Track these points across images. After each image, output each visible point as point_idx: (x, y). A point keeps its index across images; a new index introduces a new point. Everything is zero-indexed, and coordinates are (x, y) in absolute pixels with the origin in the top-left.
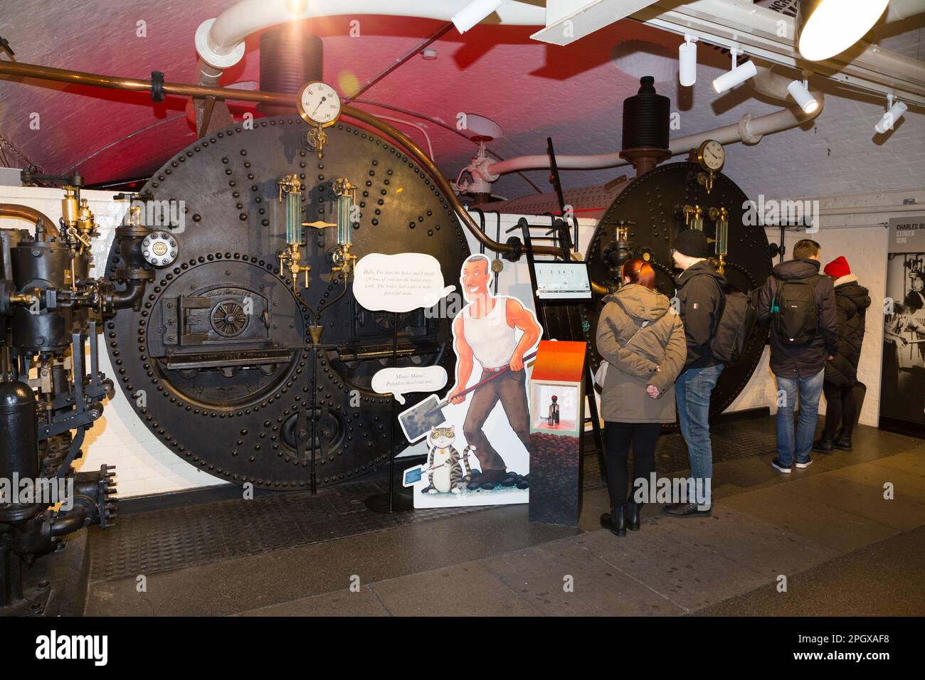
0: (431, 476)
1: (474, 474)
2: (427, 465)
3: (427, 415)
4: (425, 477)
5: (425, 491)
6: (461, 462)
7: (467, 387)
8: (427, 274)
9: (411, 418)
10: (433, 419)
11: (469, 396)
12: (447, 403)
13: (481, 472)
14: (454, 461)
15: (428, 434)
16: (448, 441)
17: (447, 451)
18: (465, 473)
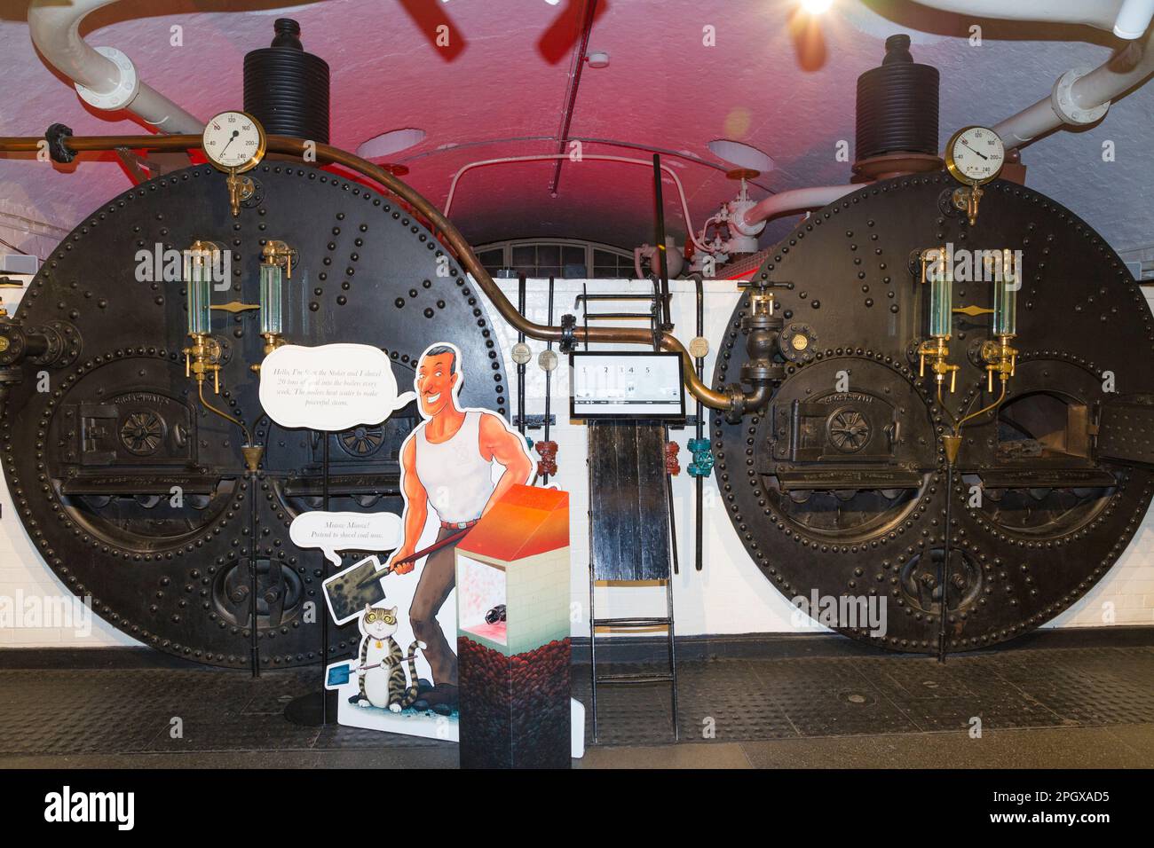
0: (362, 679)
1: (422, 686)
2: (358, 661)
3: (361, 586)
4: (354, 678)
5: (354, 700)
6: (405, 665)
7: (418, 549)
8: (369, 374)
9: (339, 587)
10: (368, 593)
11: (420, 563)
12: (389, 571)
13: (433, 685)
14: (394, 661)
15: (360, 614)
16: (387, 630)
17: (386, 643)
18: (409, 683)
